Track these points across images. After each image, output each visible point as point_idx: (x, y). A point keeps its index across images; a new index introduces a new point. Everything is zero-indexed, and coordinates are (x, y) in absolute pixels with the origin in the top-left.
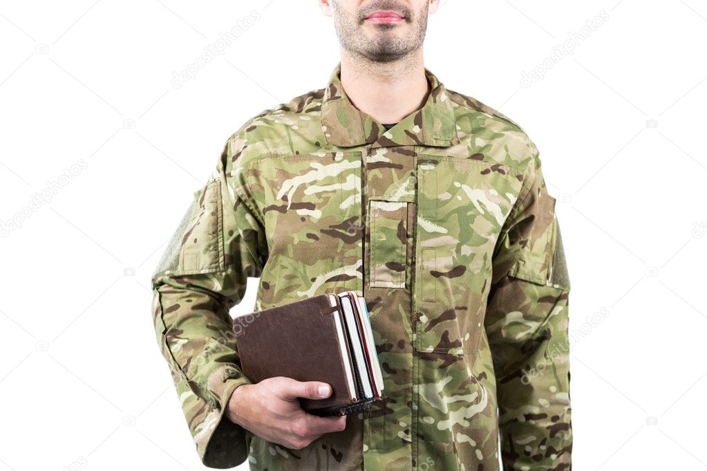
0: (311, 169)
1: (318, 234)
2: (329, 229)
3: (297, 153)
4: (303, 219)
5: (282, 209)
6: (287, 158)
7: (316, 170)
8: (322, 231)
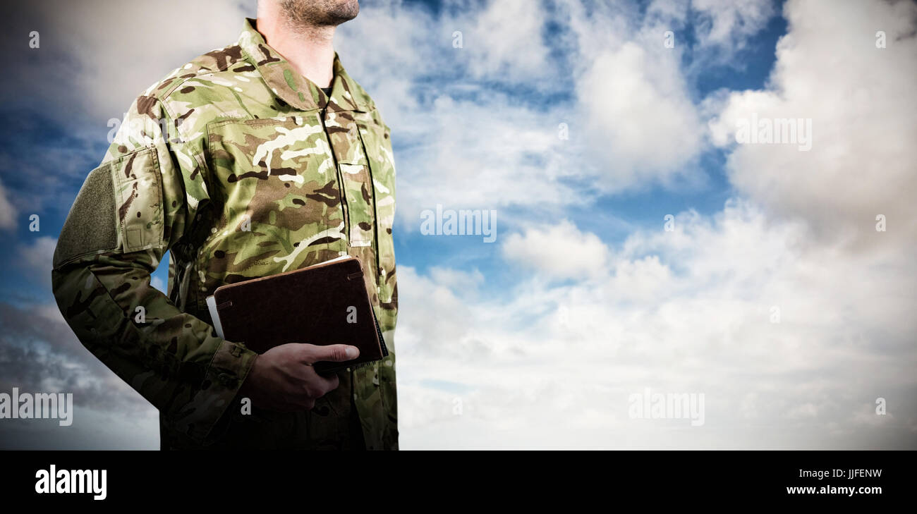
0: (278, 134)
1: (304, 199)
2: (313, 193)
3: (256, 116)
4: (287, 185)
5: (262, 176)
6: (248, 122)
7: (284, 134)
8: (308, 196)
